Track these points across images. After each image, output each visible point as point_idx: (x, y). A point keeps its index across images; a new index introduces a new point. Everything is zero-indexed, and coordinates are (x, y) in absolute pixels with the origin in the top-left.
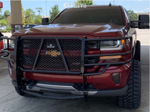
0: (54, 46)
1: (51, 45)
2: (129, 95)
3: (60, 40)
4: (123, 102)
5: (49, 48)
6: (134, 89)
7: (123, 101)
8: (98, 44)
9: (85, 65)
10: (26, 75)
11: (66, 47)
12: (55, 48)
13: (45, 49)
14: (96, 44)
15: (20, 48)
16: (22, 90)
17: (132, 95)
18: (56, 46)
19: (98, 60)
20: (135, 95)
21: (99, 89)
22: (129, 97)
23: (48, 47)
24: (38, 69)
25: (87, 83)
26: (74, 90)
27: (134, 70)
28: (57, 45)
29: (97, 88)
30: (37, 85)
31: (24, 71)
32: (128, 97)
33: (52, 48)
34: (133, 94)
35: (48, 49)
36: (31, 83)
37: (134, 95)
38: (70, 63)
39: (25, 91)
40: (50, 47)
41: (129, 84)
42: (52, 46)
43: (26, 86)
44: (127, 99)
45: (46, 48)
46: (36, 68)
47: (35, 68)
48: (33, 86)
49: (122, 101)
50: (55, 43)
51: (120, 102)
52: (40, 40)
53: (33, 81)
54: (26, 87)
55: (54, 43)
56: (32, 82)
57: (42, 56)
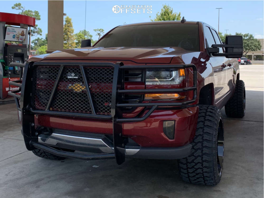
0: (77, 76)
1: (73, 74)
2: (196, 161)
3: (85, 68)
4: (188, 173)
5: (71, 79)
6: (204, 152)
7: (188, 171)
8: (142, 76)
9: (118, 105)
10: (39, 119)
11: (94, 78)
12: (79, 79)
13: (65, 80)
14: (140, 76)
15: (32, 79)
16: (30, 142)
17: (201, 161)
18: (80, 76)
19: (142, 99)
20: (206, 161)
21: (144, 147)
22: (196, 164)
23: (68, 77)
24: (53, 110)
25: (122, 135)
26: (105, 146)
27: (205, 120)
28: (81, 74)
29: (140, 145)
30: (52, 135)
31: (35, 113)
32: (194, 164)
33: (75, 79)
34: (202, 159)
35: (69, 80)
36: (45, 133)
37: (203, 161)
38: (98, 102)
39: (35, 145)
40: (73, 77)
41: (196, 142)
42: (74, 76)
43: (38, 136)
44: (193, 167)
45: (67, 78)
46: (51, 109)
47: (49, 109)
48: (47, 137)
49: (185, 171)
50: (79, 71)
51: (183, 173)
52: (58, 67)
53: (48, 129)
54: (38, 138)
55: (77, 71)
56: (47, 131)
57: (60, 91)
